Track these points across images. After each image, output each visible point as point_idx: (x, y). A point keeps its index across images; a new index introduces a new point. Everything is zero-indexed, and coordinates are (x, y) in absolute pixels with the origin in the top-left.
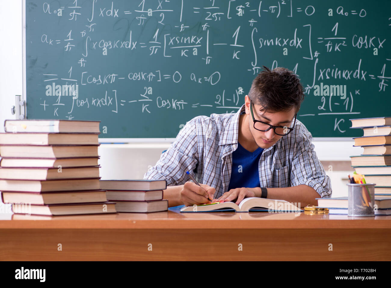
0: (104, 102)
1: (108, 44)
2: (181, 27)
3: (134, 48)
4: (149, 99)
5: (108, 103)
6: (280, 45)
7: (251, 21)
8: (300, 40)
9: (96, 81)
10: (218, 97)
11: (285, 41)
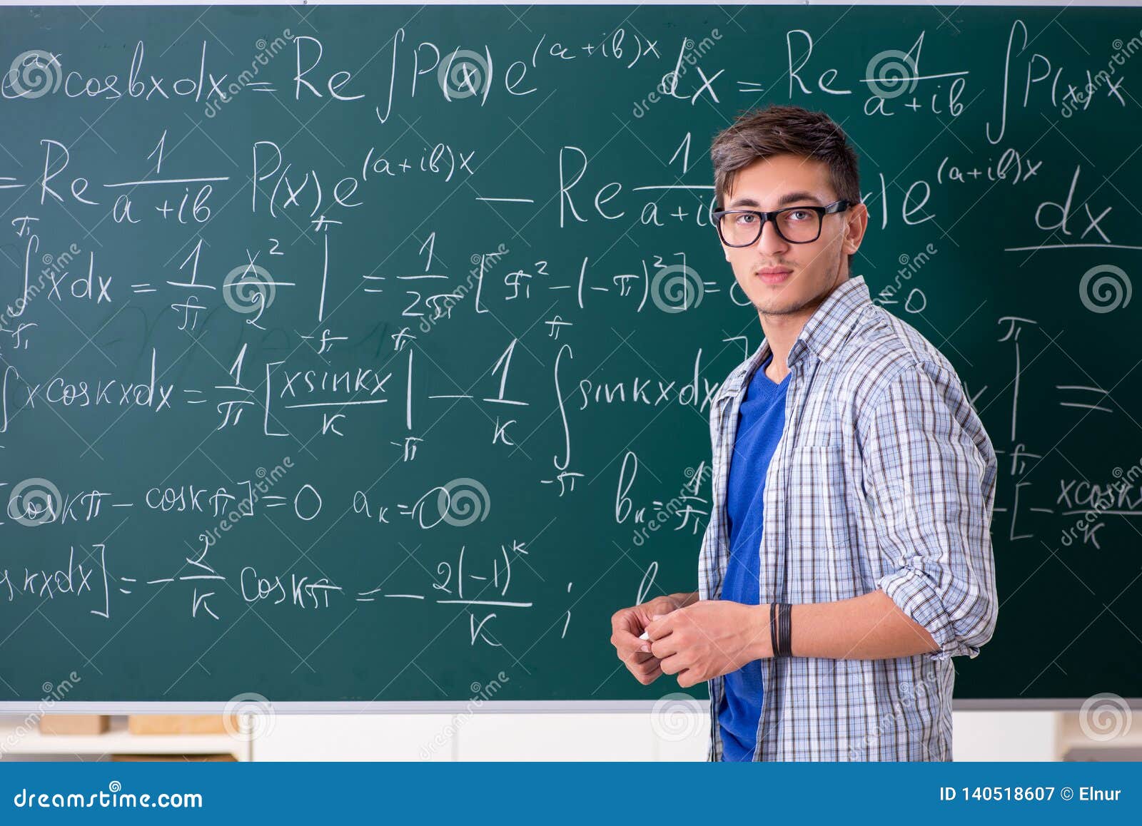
0: (65, 586)
1: (79, 391)
2: (322, 339)
3: (165, 406)
4: (215, 575)
5: (76, 586)
6: (646, 400)
7: (554, 323)
8: (710, 386)
10: (444, 567)
11: (664, 387)
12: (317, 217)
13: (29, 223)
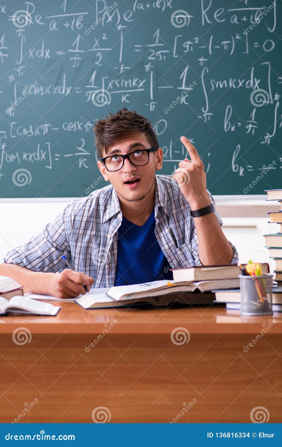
0: (36, 157)
1: (40, 89)
2: (120, 67)
3: (68, 94)
4: (87, 152)
5: (40, 157)
6: (234, 86)
7: (201, 60)
8: (257, 81)
9: (27, 132)
10: (165, 149)
11: (241, 82)
12: (118, 25)
13: (22, 32)
